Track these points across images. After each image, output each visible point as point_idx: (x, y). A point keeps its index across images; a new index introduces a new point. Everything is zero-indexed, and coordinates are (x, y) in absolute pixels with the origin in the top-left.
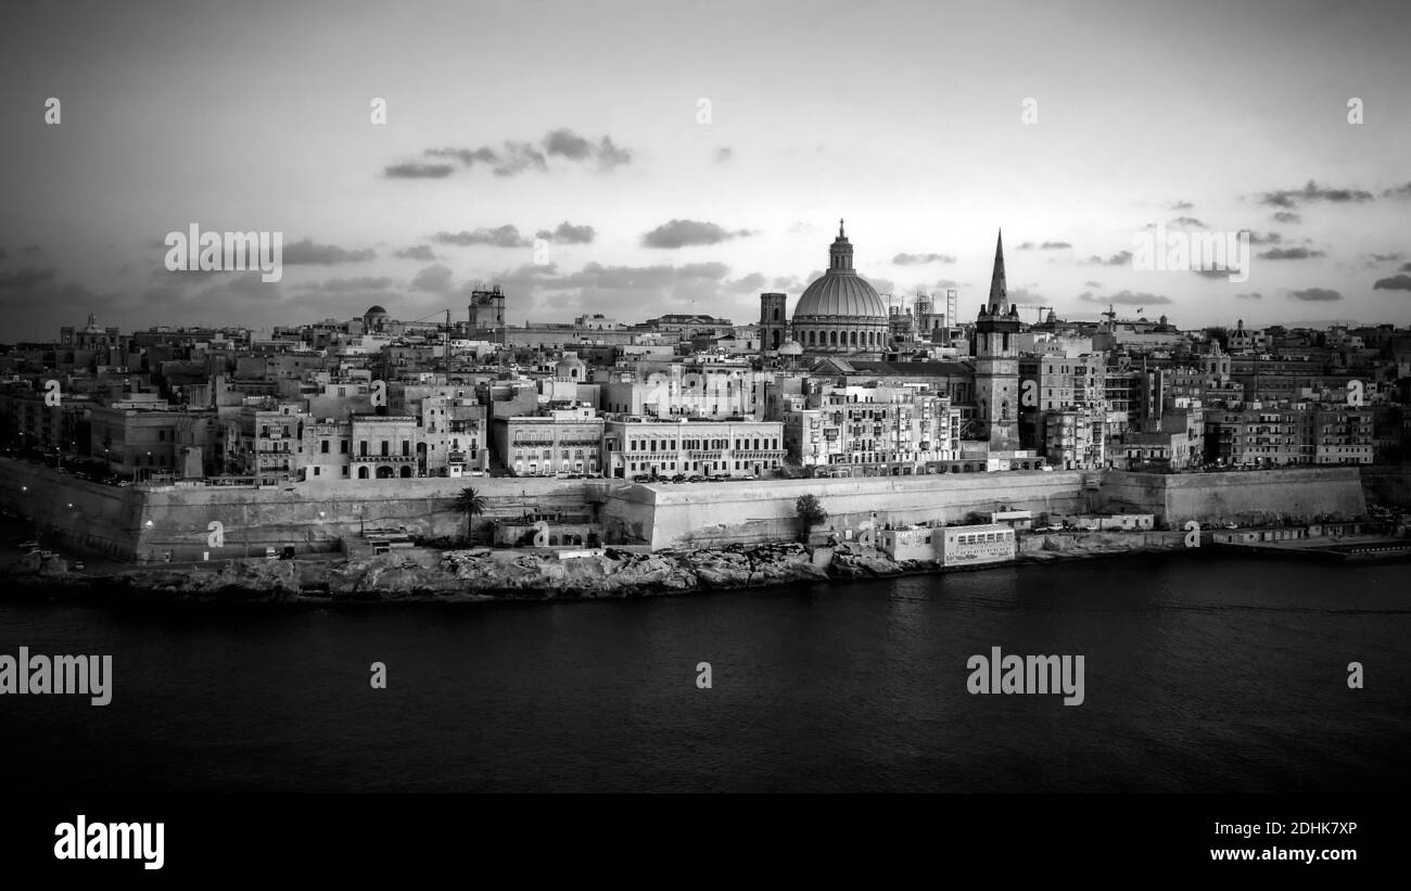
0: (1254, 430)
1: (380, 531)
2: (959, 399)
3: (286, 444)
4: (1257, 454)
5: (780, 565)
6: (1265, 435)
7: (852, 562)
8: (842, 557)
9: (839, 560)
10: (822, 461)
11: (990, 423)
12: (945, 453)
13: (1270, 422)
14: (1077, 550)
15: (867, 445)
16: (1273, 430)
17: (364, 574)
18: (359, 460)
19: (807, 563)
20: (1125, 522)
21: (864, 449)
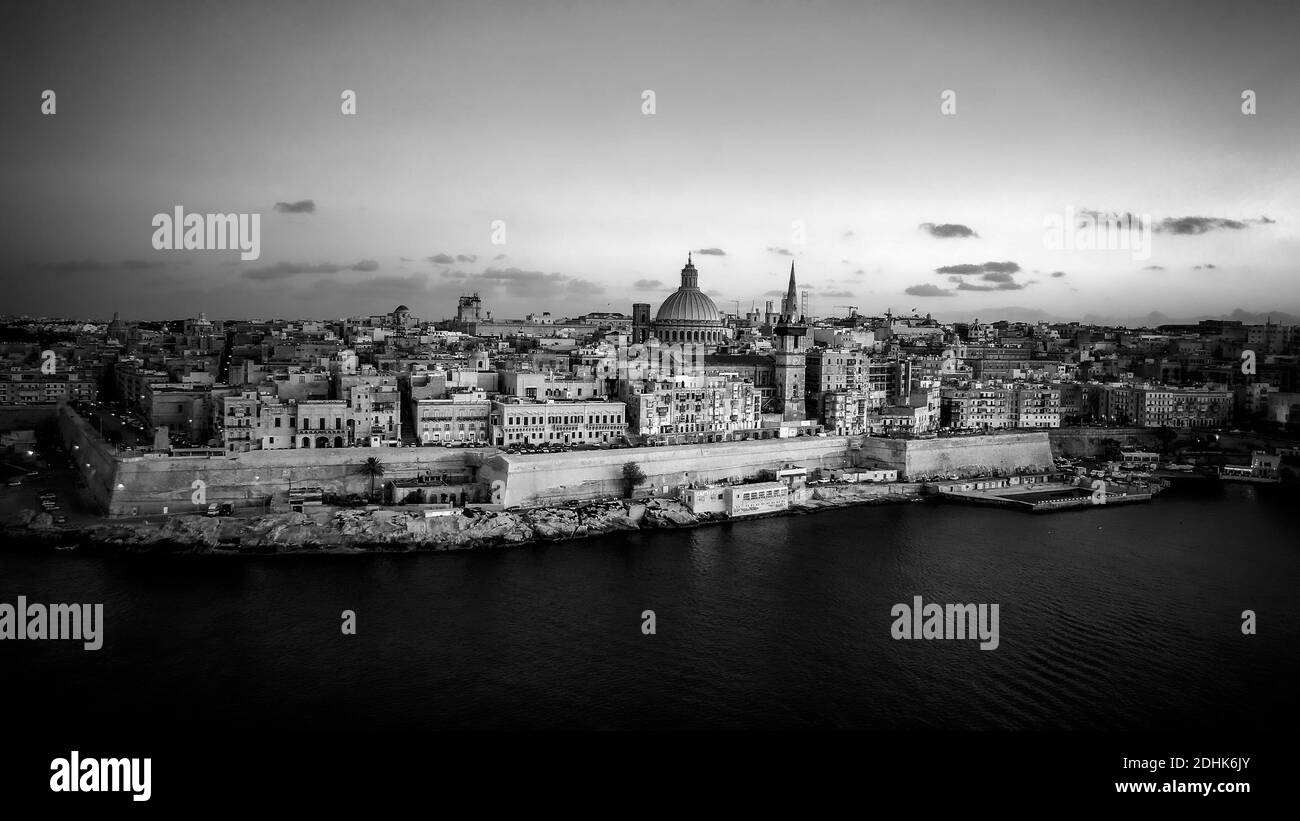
0: (976, 403)
1: (303, 490)
2: (763, 382)
3: (248, 421)
4: (978, 420)
5: (602, 519)
6: (984, 406)
7: (659, 515)
8: (652, 512)
9: (650, 514)
10: (655, 430)
11: (784, 400)
12: (750, 424)
13: (987, 398)
14: (837, 499)
15: (690, 419)
16: (989, 403)
17: (270, 530)
18: (302, 433)
19: (625, 517)
20: (876, 476)
21: (687, 421)
